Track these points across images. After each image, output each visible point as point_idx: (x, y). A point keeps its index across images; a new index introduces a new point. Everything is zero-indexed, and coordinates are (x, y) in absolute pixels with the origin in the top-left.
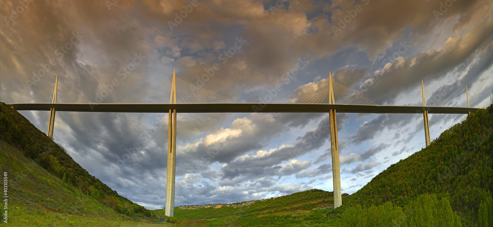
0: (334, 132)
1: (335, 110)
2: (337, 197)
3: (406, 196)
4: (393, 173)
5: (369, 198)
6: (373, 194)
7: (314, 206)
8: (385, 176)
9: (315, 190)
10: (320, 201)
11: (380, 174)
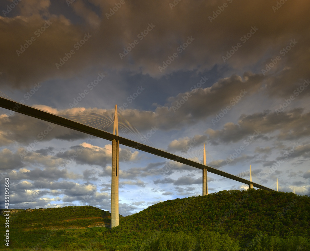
0: (115, 160)
1: (118, 141)
2: (115, 218)
3: (181, 225)
4: (169, 207)
5: (146, 222)
6: (149, 219)
7: (90, 222)
8: (161, 207)
9: (90, 208)
10: (96, 218)
11: (156, 205)
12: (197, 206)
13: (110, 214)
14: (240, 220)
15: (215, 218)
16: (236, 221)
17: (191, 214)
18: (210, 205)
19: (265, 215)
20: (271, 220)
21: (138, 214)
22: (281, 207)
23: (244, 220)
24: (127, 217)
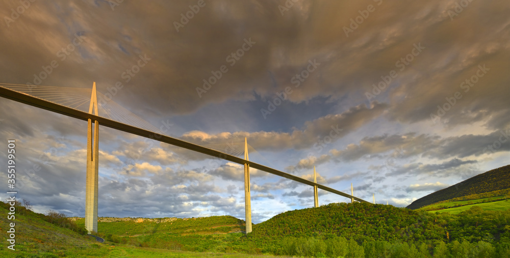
0: (247, 179)
1: (248, 165)
2: (248, 225)
3: (301, 231)
4: (290, 216)
5: (273, 229)
6: (275, 226)
7: (230, 229)
8: (284, 217)
9: (230, 217)
10: (234, 225)
11: (279, 215)
12: (312, 215)
13: (245, 222)
14: (349, 227)
15: (328, 226)
16: (346, 228)
17: (308, 222)
18: (323, 215)
19: (370, 223)
20: (375, 227)
21: (266, 222)
22: (383, 216)
23: (352, 227)
24: (257, 224)
